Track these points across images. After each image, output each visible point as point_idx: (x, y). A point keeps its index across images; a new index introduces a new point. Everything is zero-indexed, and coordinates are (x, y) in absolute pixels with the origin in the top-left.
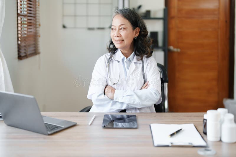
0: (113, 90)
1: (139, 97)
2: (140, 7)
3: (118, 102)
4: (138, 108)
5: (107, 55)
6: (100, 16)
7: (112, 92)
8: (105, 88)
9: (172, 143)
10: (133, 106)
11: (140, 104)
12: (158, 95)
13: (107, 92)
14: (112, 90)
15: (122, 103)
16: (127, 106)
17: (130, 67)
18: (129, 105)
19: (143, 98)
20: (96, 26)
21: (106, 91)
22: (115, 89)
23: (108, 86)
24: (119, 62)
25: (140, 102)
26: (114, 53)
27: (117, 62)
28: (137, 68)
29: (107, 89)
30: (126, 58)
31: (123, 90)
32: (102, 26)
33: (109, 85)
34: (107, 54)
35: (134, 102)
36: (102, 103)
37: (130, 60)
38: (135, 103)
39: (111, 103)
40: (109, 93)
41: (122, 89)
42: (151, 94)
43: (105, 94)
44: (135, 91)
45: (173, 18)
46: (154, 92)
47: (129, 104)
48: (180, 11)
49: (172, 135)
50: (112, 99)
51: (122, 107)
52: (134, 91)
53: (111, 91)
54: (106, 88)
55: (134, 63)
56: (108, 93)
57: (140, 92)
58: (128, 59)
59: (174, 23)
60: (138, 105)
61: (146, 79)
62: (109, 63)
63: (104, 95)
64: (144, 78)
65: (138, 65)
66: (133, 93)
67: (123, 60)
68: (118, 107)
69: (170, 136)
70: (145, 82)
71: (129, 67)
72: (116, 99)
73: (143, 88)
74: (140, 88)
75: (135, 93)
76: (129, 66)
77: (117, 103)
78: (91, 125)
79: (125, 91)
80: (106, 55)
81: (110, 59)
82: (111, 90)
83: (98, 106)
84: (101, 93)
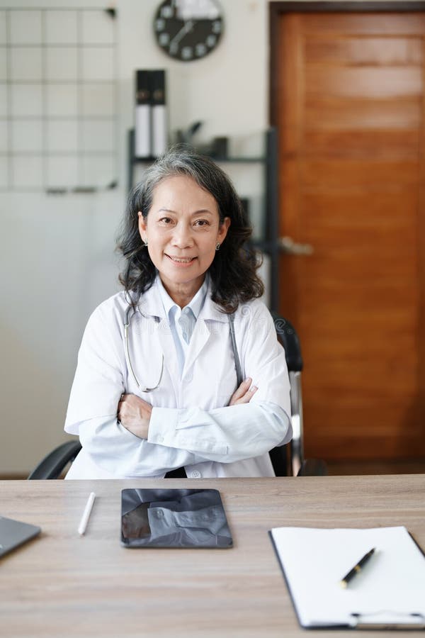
0: (146, 408)
1: (225, 430)
2: (196, 127)
3: (162, 446)
4: (223, 464)
5: (120, 299)
6: (81, 154)
7: (142, 417)
8: (121, 401)
9: (356, 615)
10: (208, 458)
11: (231, 450)
12: (283, 422)
13: (126, 416)
14: (141, 408)
15: (174, 451)
16: (189, 459)
17: (193, 336)
18: (196, 454)
19: (240, 432)
20: (70, 181)
21: (123, 413)
22: (151, 406)
23: (129, 397)
24: (157, 319)
25: (229, 446)
26: (143, 291)
27: (153, 320)
28: (214, 337)
29: (128, 407)
30: (179, 308)
31: (176, 407)
32: (87, 183)
33: (133, 394)
34: (121, 295)
35: (210, 447)
36: (112, 449)
37: (191, 313)
38: (216, 448)
39: (139, 451)
40: (133, 417)
41: (171, 403)
42: (262, 418)
43: (119, 420)
44: (212, 411)
45: (291, 156)
46: (272, 412)
47: (196, 452)
48: (310, 135)
49: (349, 577)
50: (142, 437)
51: (173, 462)
52: (207, 410)
53: (138, 411)
54: (124, 404)
55: (207, 321)
56: (129, 419)
57: (228, 415)
58: (187, 311)
59: (294, 171)
60: (224, 455)
61: (242, 370)
62: (128, 322)
63: (118, 423)
64: (238, 368)
65: (217, 327)
66: (207, 420)
67: (171, 314)
68: (161, 461)
69: (344, 584)
70: (240, 381)
71: (190, 336)
72: (156, 437)
73: (234, 399)
74: (225, 401)
75: (211, 416)
76: (188, 333)
77: (159, 450)
78: (84, 534)
79: (182, 413)
80: (116, 300)
81: (132, 313)
82: (138, 409)
83: (98, 457)
84: (107, 419)
